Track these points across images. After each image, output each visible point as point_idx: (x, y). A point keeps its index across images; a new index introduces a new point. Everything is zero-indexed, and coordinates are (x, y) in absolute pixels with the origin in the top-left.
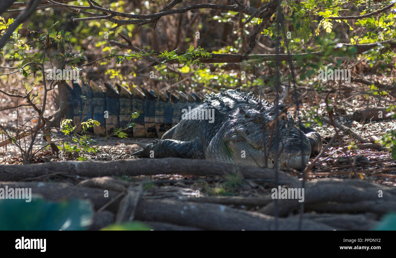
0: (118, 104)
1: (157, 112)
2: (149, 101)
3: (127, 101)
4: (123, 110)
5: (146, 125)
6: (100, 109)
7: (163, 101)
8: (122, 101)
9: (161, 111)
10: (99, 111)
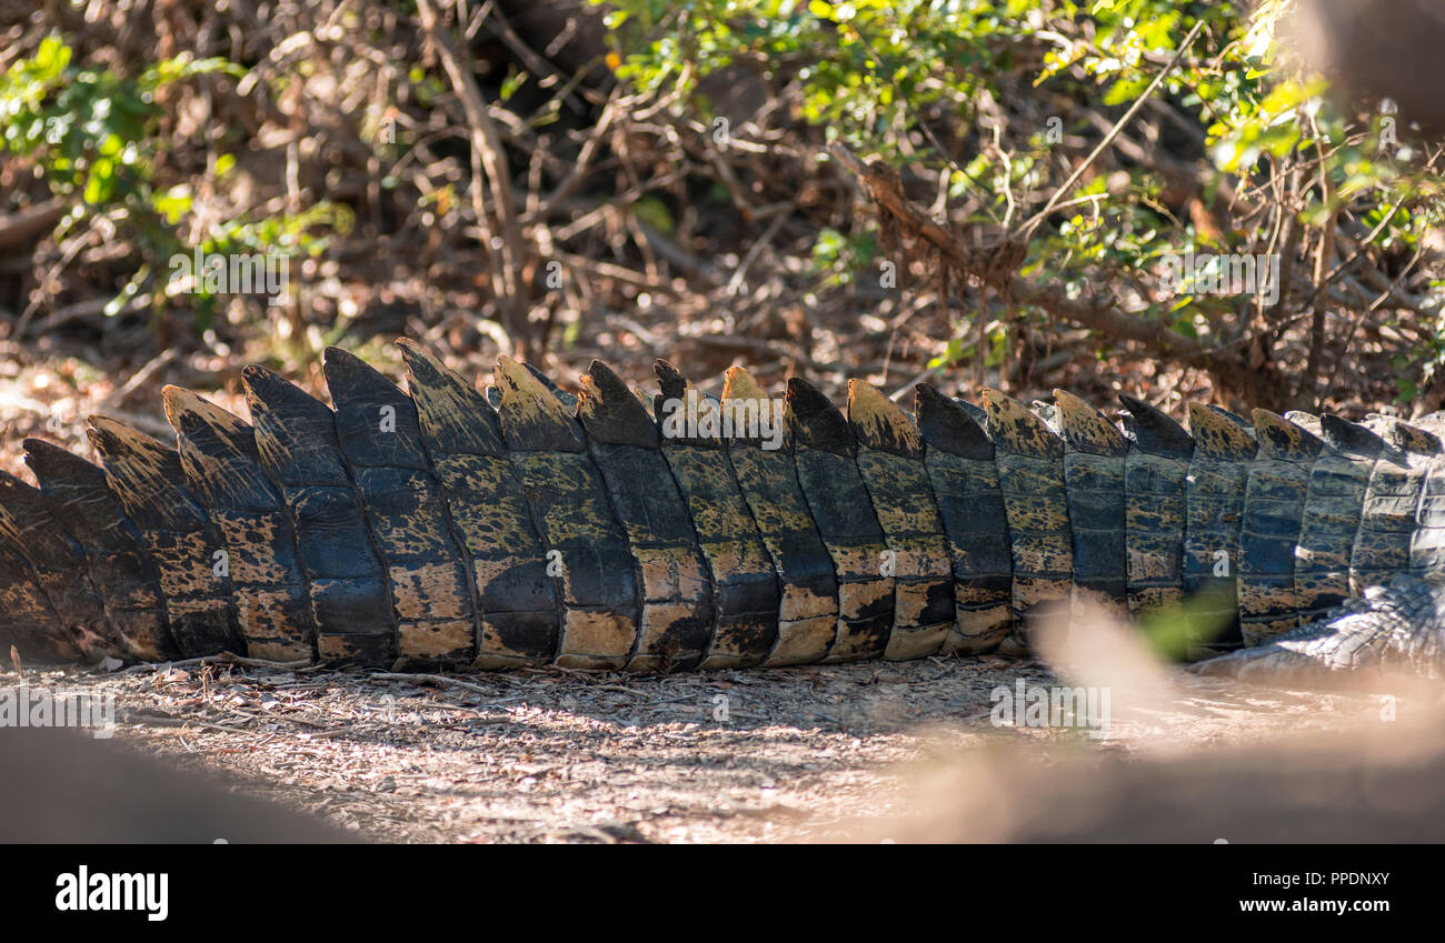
0: (668, 479)
1: (892, 517)
2: (818, 454)
3: (705, 461)
4: (711, 512)
5: (846, 593)
6: (582, 520)
7: (902, 452)
8: (684, 463)
9: (915, 510)
10: (584, 530)
